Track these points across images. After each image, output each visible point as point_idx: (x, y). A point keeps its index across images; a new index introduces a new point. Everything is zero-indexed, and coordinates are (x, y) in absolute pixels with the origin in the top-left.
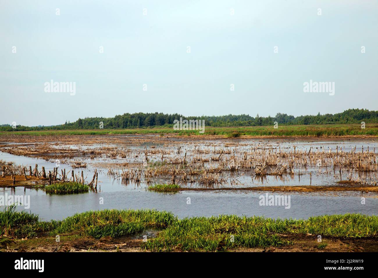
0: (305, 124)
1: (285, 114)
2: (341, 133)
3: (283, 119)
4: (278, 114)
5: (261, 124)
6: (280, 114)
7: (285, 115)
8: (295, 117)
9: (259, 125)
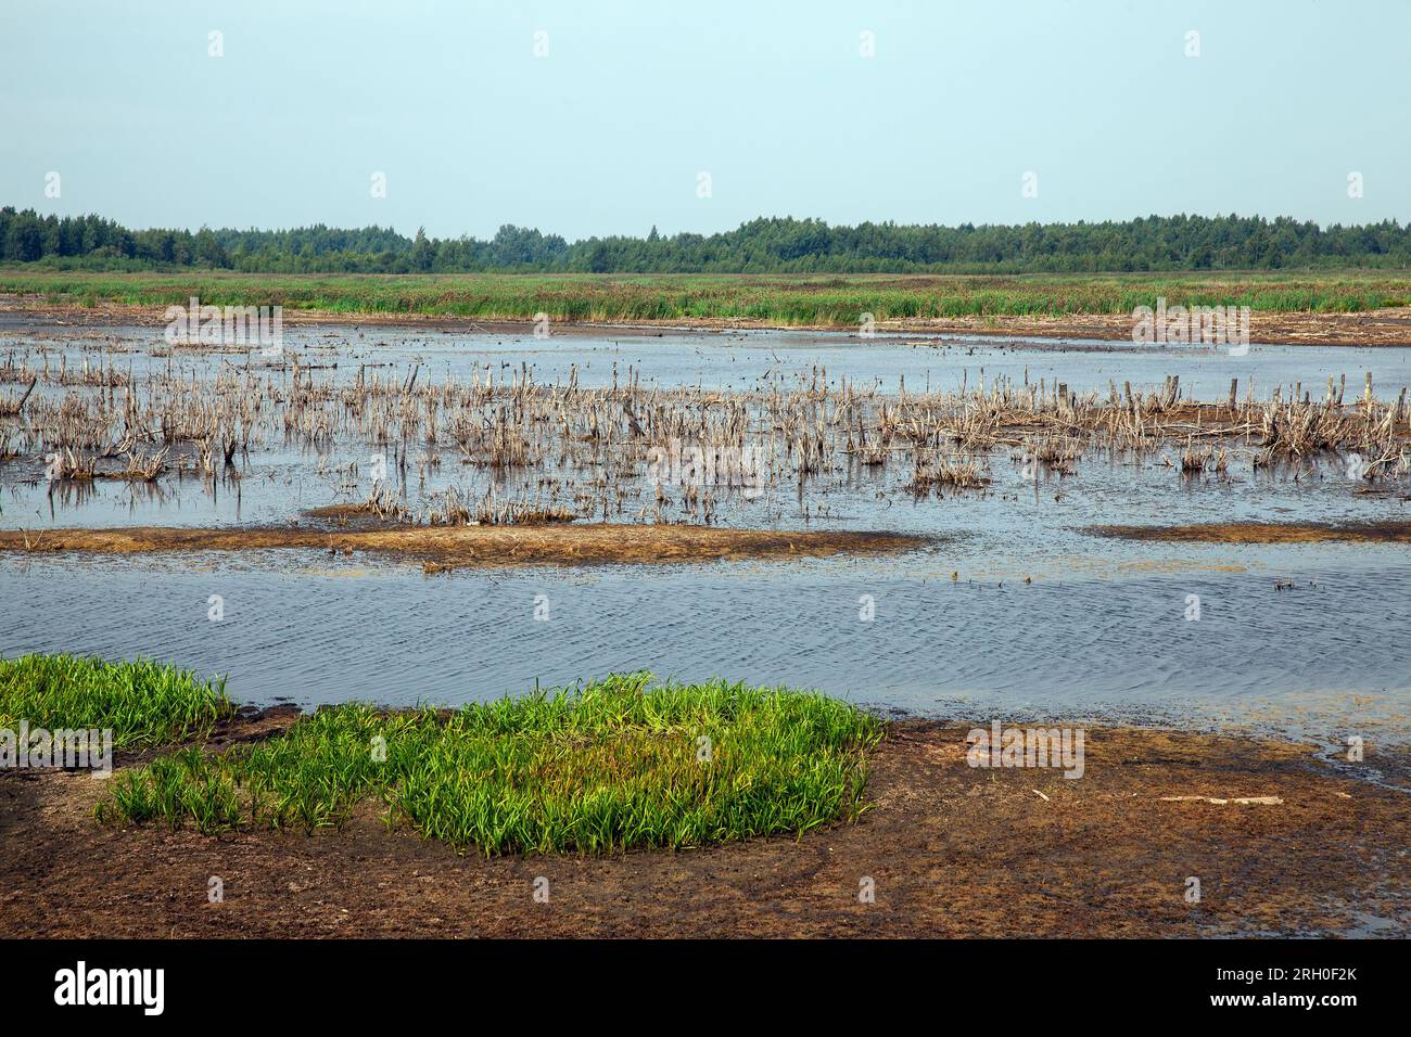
0: (594, 271)
1: (531, 228)
2: (659, 310)
3: (522, 248)
4: (502, 229)
5: (429, 265)
6: (511, 228)
7: (532, 235)
8: (570, 241)
9: (423, 268)
